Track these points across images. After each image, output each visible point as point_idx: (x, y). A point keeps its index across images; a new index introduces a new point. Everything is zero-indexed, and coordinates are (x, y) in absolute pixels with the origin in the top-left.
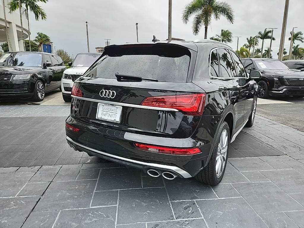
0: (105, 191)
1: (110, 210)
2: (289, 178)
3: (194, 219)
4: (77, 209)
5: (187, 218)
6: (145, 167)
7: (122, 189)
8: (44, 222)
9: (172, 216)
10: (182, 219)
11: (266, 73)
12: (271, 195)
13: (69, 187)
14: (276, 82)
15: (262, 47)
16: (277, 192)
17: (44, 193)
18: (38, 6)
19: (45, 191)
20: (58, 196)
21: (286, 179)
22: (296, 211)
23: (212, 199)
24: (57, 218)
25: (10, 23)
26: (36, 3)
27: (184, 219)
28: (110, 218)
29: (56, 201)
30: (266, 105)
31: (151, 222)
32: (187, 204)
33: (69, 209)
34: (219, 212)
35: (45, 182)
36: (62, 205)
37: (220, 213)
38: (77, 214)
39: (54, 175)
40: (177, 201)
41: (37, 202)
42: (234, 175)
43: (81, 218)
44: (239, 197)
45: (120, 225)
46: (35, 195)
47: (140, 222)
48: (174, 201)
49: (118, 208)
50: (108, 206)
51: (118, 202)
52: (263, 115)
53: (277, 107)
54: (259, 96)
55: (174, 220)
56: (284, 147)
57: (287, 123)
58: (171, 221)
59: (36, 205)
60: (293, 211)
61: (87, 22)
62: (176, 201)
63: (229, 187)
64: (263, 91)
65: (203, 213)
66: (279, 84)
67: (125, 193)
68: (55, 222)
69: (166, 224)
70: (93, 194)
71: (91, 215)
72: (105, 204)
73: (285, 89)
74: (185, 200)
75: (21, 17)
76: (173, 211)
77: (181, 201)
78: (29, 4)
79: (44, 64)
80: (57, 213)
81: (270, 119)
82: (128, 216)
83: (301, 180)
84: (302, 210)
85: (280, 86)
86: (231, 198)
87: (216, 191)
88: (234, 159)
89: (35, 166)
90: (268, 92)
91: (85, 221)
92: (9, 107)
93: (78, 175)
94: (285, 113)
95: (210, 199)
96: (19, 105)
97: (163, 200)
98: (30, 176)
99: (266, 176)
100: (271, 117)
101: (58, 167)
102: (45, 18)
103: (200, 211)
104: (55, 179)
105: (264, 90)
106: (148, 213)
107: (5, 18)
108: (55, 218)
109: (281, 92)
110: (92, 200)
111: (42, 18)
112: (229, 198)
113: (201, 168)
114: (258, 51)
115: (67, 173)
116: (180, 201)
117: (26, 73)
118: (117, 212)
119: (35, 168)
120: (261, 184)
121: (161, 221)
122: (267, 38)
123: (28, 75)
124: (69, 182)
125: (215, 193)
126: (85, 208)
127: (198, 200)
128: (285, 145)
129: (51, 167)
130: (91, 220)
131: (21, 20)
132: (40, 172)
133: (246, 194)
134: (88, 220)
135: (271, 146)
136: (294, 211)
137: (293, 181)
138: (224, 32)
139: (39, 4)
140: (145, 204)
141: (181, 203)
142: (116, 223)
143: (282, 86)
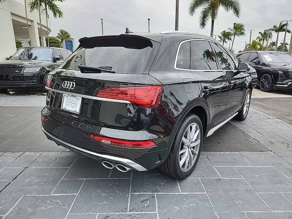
0: (72, 179)
1: (69, 199)
2: (265, 176)
3: (147, 213)
4: (38, 195)
5: (141, 212)
6: (100, 158)
7: (88, 179)
8: (4, 205)
9: (126, 209)
10: (135, 213)
11: (272, 66)
12: (239, 193)
13: (40, 174)
14: (281, 76)
15: (277, 40)
16: (247, 190)
17: (16, 177)
18: (56, 5)
19: (17, 176)
20: (26, 182)
21: (261, 177)
22: (260, 212)
23: (174, 193)
24: (17, 203)
25: (32, 21)
26: (54, 3)
27: (137, 213)
28: (65, 206)
29: (23, 186)
30: (268, 98)
31: (103, 213)
32: (146, 197)
33: (31, 195)
34: (176, 207)
35: (21, 168)
36: (27, 190)
37: (176, 209)
38: (36, 200)
39: (31, 161)
40: (138, 193)
41: (6, 186)
42: (206, 170)
43: (38, 205)
44: (203, 193)
45: (72, 214)
46: (7, 179)
47: (91, 213)
48: (135, 193)
49: (77, 197)
50: (69, 194)
51: (79, 191)
52: (261, 109)
53: (279, 101)
54: (263, 89)
55: (127, 213)
56: (272, 143)
57: (284, 118)
58: (123, 213)
59: (4, 189)
60: (256, 212)
61: (102, 19)
62: (136, 193)
63: (197, 181)
64: (267, 85)
65: (159, 208)
66: (284, 77)
67: (89, 183)
68: (13, 207)
69: (117, 217)
70: (59, 182)
71: (48, 202)
72: (66, 192)
73: (290, 83)
74: (146, 193)
75: (40, 15)
76: (129, 204)
77: (142, 193)
78: (47, 4)
79: (54, 58)
80: (19, 198)
81: (267, 113)
82: (83, 206)
83: (277, 179)
84: (267, 212)
85: (285, 80)
86: (194, 193)
87: (182, 185)
88: (212, 153)
89: (18, 152)
90: (272, 85)
91: (41, 208)
92: (19, 97)
93: (53, 163)
94: (285, 108)
95: (172, 193)
96: (29, 95)
97: (123, 192)
98: (10, 161)
99: (241, 173)
100: (269, 111)
101: (38, 154)
102: (62, 16)
103: (157, 205)
104: (31, 165)
105: (268, 83)
106: (104, 204)
107: (27, 16)
108: (15, 202)
109: (285, 86)
110: (56, 187)
111: (59, 17)
112: (192, 193)
113: (159, 161)
114: (273, 44)
115: (44, 160)
116: (140, 193)
117: (37, 66)
118: (74, 201)
119: (18, 154)
120: (232, 180)
121: (113, 213)
122: (282, 31)
123: (37, 69)
124: (42, 169)
125: (179, 187)
126: (46, 195)
127: (159, 193)
128: (273, 140)
129: (32, 153)
130: (47, 207)
131: (40, 18)
132: (20, 158)
133: (212, 190)
134: (44, 207)
135: (257, 141)
136: (258, 212)
137: (269, 179)
138: (237, 25)
139: (56, 3)
140: (105, 195)
141: (140, 196)
142: (68, 212)
143: (287, 80)
